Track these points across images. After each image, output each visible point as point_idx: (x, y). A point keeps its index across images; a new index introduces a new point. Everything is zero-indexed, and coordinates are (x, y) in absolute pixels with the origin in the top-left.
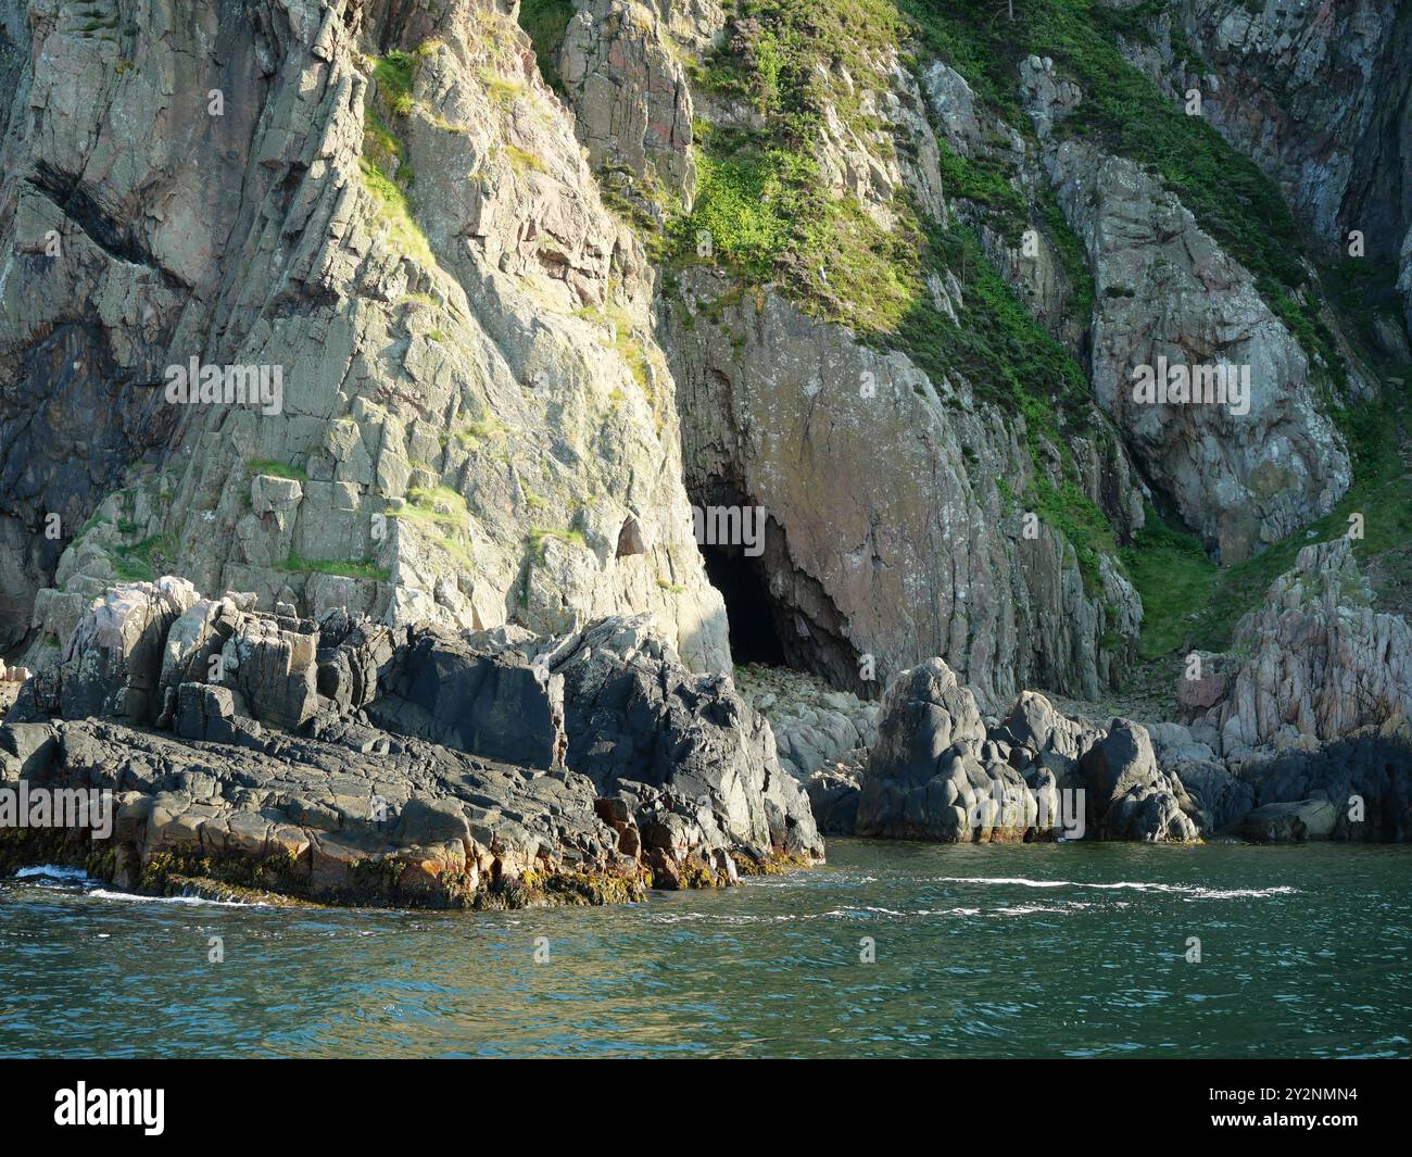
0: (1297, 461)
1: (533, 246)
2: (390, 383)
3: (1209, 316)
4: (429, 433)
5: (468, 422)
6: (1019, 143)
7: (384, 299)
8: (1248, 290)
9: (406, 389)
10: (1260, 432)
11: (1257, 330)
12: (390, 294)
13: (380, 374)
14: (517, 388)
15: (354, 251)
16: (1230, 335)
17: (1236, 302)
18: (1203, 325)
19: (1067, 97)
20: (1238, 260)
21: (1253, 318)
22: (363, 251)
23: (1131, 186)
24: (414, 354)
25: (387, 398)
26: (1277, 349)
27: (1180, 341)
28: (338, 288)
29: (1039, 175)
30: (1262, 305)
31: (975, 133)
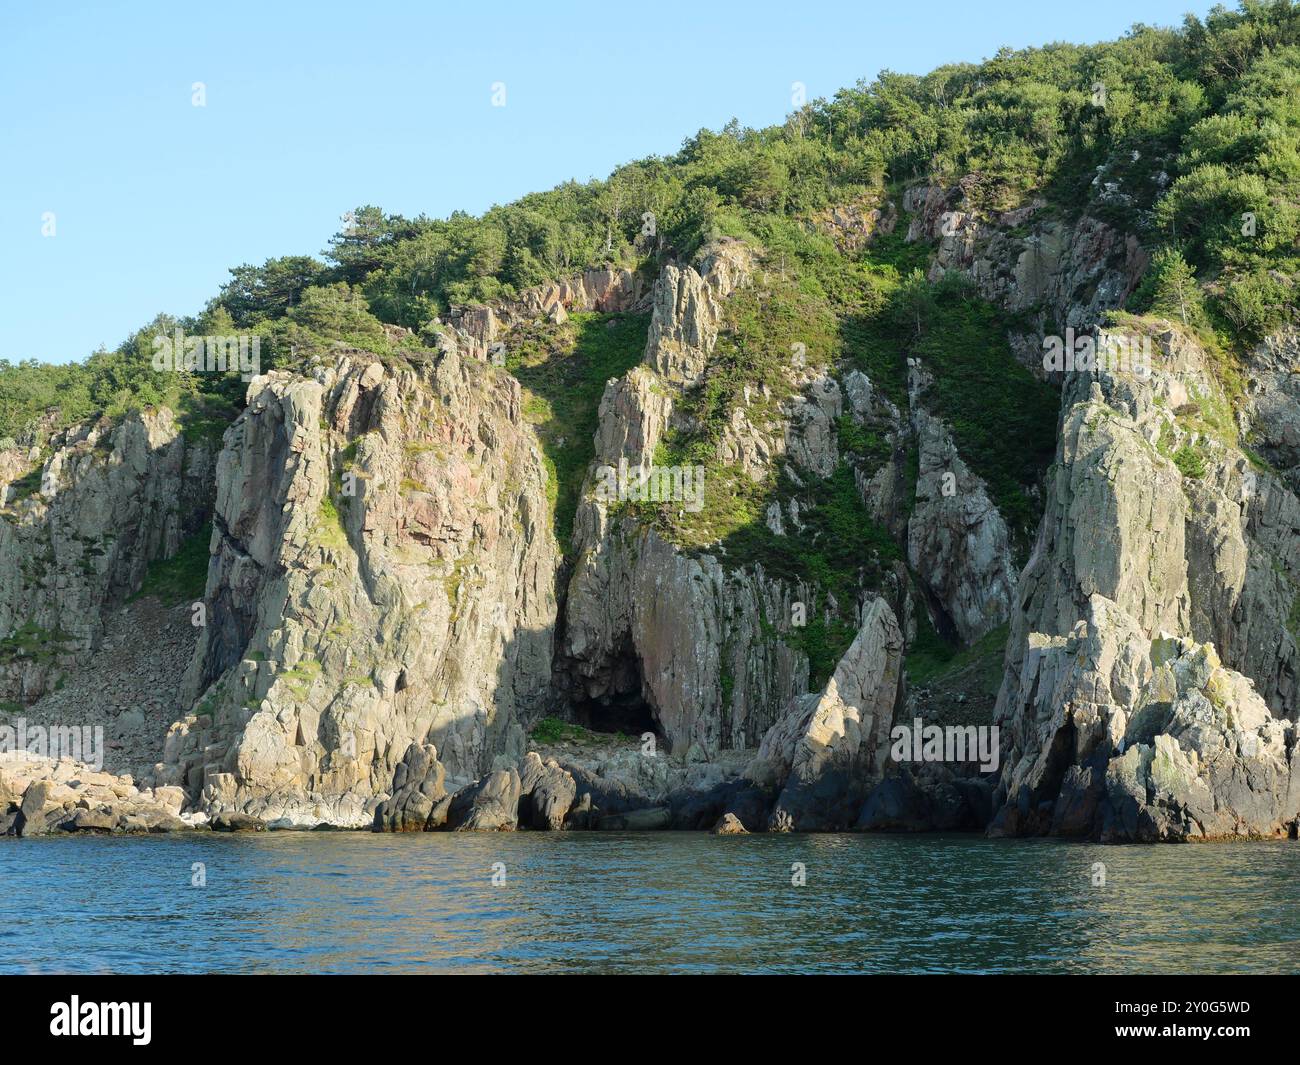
0: (1003, 596)
1: (407, 531)
2: (300, 610)
3: (961, 510)
4: (314, 635)
5: (335, 627)
6: (896, 412)
7: (305, 568)
8: (980, 492)
9: (307, 611)
10: (989, 577)
11: (985, 516)
12: (309, 566)
13: (296, 606)
14: (370, 606)
15: (296, 546)
16: (972, 520)
17: (974, 500)
18: (958, 516)
19: (925, 382)
20: (977, 474)
21: (983, 509)
22: (301, 545)
23: (936, 433)
24: (312, 595)
25: (298, 618)
26: (994, 527)
27: (948, 526)
28: (288, 565)
29: (908, 430)
30: (987, 500)
31: (870, 410)
